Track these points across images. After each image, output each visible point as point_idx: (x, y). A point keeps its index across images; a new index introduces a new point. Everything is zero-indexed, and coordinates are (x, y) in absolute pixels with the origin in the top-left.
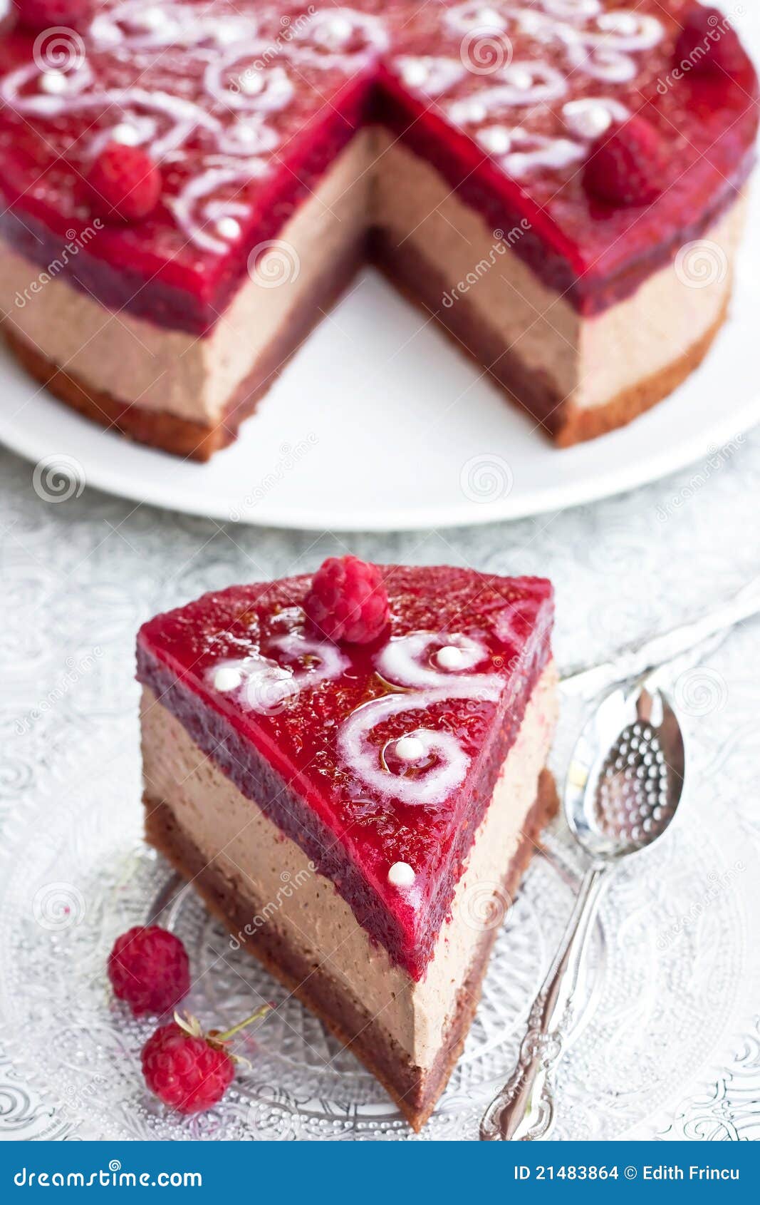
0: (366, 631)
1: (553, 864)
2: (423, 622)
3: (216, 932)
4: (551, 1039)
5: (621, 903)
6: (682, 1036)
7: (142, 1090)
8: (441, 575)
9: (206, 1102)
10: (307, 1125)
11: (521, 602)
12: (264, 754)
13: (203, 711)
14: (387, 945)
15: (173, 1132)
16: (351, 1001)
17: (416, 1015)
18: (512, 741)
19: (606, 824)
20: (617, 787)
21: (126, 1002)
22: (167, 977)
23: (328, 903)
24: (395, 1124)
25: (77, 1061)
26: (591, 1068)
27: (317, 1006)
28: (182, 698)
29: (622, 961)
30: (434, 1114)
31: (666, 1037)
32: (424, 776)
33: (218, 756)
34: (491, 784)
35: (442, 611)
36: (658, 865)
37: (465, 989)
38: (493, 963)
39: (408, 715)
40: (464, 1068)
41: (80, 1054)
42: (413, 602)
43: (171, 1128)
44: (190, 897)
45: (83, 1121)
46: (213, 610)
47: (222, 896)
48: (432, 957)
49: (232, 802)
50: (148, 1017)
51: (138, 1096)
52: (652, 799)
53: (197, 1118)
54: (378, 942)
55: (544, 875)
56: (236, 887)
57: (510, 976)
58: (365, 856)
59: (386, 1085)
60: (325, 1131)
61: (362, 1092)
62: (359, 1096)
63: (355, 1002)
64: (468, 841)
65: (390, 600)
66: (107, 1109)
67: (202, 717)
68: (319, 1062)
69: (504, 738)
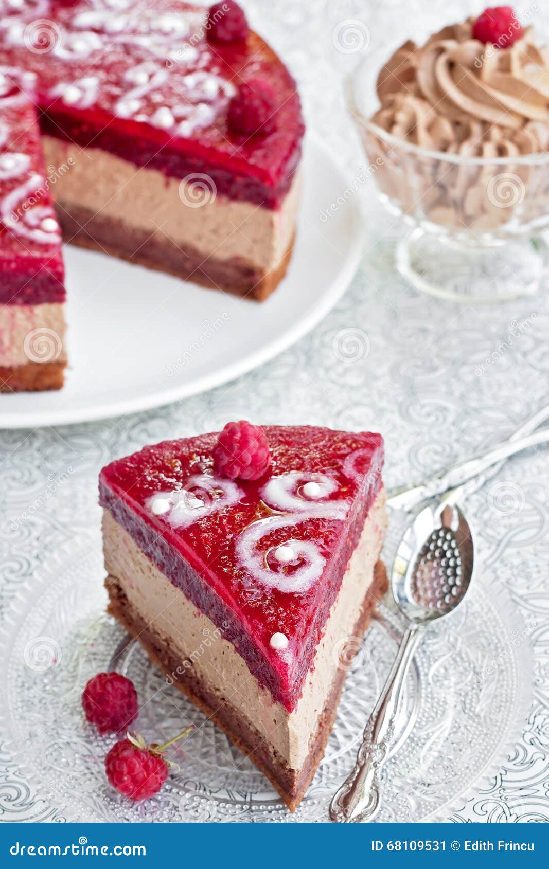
0: (254, 473)
1: (385, 626)
2: (294, 465)
3: (156, 675)
4: (379, 747)
5: (431, 653)
6: (473, 745)
7: (105, 784)
8: (306, 432)
9: (149, 792)
10: (218, 808)
11: (360, 450)
12: (186, 557)
13: (145, 528)
14: (270, 688)
15: (127, 813)
16: (247, 723)
17: (290, 735)
18: (355, 546)
19: (419, 598)
20: (428, 572)
21: (94, 724)
22: (122, 707)
23: (230, 658)
24: (277, 807)
25: (62, 765)
26: (410, 766)
27: (224, 726)
28: (130, 518)
29: (431, 692)
30: (304, 799)
31: (461, 745)
32: (294, 573)
33: (155, 558)
34: (341, 576)
35: (307, 457)
36: (456, 626)
37: (324, 714)
38: (344, 694)
39: (284, 530)
40: (324, 768)
41: (64, 760)
42: (287, 451)
43: (125, 811)
44: (138, 651)
45: (66, 807)
46: (150, 457)
47: (160, 651)
48: (301, 696)
49: (165, 589)
50: (109, 735)
51: (103, 789)
52: (451, 581)
53: (143, 803)
54: (264, 686)
55: (378, 634)
56: (168, 645)
57: (355, 704)
58: (255, 628)
59: (272, 780)
60: (230, 812)
61: (255, 784)
62: (253, 787)
63: (250, 724)
64: (325, 615)
65: (271, 450)
66: (81, 798)
67: (144, 531)
68: (226, 764)
69: (349, 544)
